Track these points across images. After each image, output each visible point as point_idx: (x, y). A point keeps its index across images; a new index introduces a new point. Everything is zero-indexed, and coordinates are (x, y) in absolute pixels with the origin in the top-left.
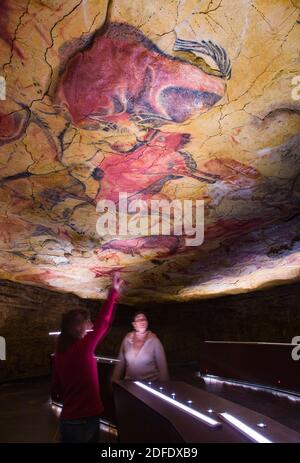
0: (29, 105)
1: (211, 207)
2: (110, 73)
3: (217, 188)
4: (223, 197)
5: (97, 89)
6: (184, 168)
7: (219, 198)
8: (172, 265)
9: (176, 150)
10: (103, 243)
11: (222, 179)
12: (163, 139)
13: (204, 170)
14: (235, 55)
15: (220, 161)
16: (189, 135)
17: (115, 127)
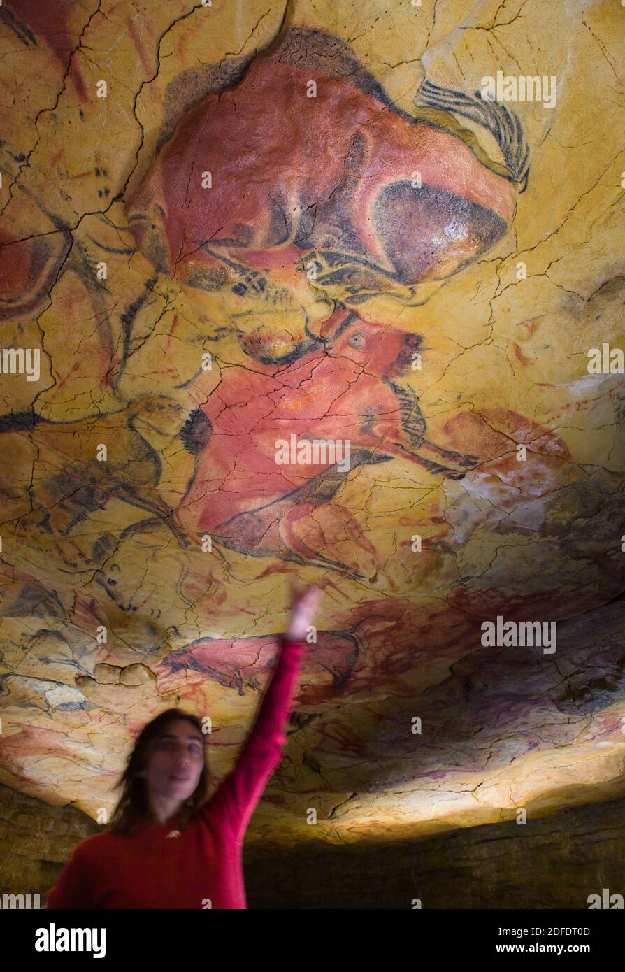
0: (73, 223)
1: (447, 549)
2: (273, 143)
3: (467, 494)
4: (476, 524)
5: (239, 176)
6: (396, 434)
7: (468, 525)
8: (330, 729)
9: (386, 378)
10: (177, 644)
11: (480, 468)
12: (362, 341)
13: (442, 440)
14: (539, 133)
15: (481, 417)
16: (419, 339)
17: (262, 285)
